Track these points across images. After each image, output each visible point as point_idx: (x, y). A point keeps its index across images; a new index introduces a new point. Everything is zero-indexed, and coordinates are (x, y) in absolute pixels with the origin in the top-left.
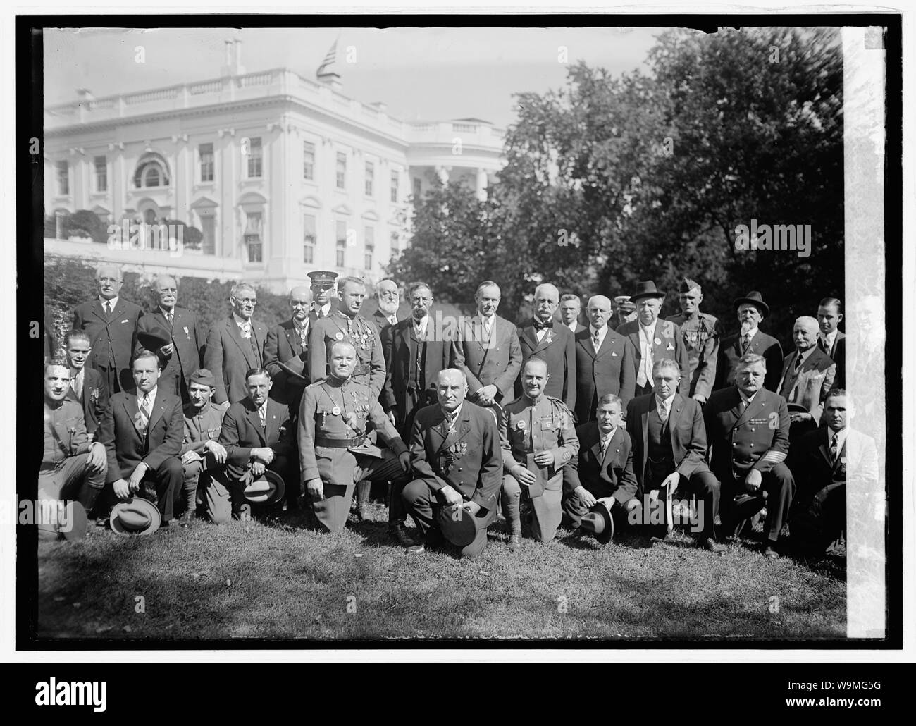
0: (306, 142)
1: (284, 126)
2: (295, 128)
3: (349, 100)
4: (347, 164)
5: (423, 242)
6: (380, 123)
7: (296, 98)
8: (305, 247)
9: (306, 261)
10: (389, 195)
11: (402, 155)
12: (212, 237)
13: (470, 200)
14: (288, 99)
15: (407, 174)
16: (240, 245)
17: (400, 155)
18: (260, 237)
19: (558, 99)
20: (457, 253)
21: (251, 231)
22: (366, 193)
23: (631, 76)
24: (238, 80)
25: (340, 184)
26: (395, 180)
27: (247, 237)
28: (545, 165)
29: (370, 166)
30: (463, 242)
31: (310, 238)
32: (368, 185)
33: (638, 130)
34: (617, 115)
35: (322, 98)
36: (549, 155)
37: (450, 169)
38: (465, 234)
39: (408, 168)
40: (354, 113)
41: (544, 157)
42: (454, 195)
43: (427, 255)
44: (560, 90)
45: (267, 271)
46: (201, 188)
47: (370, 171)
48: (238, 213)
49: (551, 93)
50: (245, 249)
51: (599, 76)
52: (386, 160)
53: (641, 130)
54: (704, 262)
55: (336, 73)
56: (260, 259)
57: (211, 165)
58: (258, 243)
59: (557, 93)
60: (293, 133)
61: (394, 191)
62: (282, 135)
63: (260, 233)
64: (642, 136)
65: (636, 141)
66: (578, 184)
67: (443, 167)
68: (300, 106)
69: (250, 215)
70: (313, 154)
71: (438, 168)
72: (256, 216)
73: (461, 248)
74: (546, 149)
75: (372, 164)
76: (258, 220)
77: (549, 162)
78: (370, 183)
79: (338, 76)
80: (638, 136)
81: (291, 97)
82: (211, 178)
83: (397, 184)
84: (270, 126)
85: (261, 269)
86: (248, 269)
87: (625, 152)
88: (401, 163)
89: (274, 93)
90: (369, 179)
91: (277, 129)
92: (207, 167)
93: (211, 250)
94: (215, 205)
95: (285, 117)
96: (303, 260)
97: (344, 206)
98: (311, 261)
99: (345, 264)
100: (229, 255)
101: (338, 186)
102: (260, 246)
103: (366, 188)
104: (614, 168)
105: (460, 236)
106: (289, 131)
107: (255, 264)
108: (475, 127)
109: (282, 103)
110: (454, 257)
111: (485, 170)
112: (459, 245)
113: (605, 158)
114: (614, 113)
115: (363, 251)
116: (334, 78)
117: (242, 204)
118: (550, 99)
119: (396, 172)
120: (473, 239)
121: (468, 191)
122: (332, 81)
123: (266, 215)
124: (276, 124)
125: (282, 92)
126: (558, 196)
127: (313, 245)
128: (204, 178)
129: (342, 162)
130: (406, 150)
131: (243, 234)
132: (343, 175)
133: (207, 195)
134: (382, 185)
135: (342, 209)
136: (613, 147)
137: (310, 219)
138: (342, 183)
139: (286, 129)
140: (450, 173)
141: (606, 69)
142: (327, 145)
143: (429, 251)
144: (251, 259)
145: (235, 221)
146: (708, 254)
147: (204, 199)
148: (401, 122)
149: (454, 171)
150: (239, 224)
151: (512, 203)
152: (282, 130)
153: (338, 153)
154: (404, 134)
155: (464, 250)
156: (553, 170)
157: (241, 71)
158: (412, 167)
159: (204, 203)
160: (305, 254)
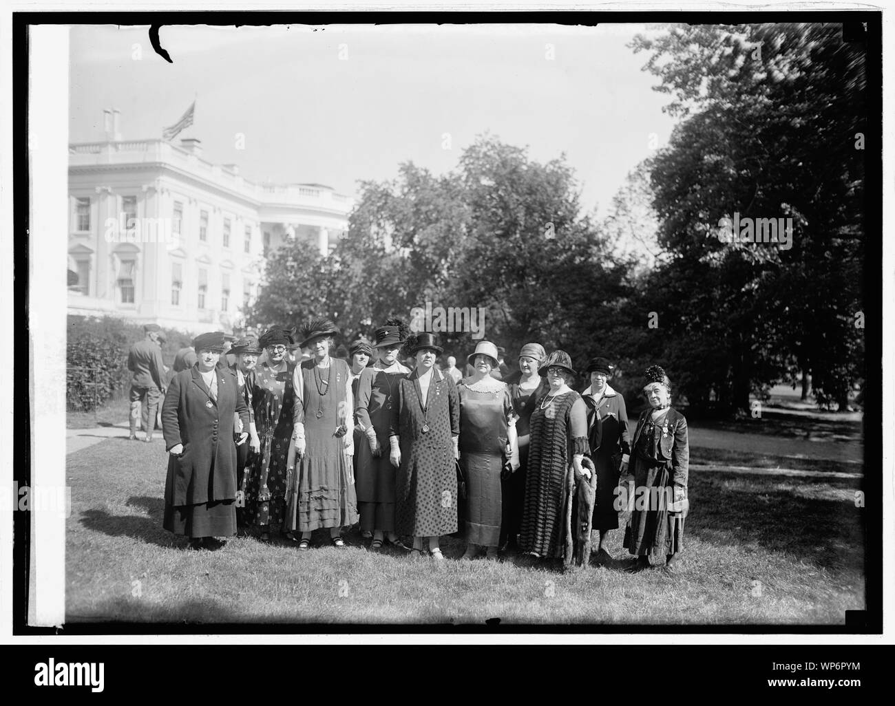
0: (176, 202)
1: (158, 188)
2: (167, 190)
3: (212, 165)
4: (209, 220)
5: (276, 290)
6: (236, 185)
7: (169, 165)
8: (173, 291)
9: (173, 303)
10: (243, 247)
11: (255, 212)
12: (87, 280)
13: (316, 256)
14: (163, 165)
15: (258, 229)
16: (114, 287)
17: (252, 213)
18: (133, 282)
19: (392, 187)
20: (307, 301)
21: (125, 276)
22: (224, 245)
23: (447, 177)
24: (115, 145)
25: (203, 237)
26: (248, 234)
27: (122, 281)
28: (382, 238)
29: (228, 222)
30: (311, 292)
31: (178, 283)
32: (226, 239)
33: (451, 219)
34: (436, 206)
35: (189, 164)
36: (385, 230)
37: (297, 226)
38: (312, 285)
39: (259, 224)
40: (215, 176)
41: (381, 231)
42: (302, 252)
43: (281, 301)
44: (394, 181)
45: (139, 311)
46: (77, 236)
47: (227, 227)
48: (113, 260)
49: (387, 182)
50: (118, 291)
51: (423, 173)
52: (241, 217)
53: (454, 219)
54: (495, 319)
55: (196, 138)
56: (132, 300)
57: (88, 217)
58: (129, 286)
59: (392, 183)
60: (166, 194)
61: (247, 244)
62: (156, 195)
63: (133, 278)
64: (454, 224)
65: (450, 227)
66: (406, 252)
67: (290, 224)
68: (172, 171)
69: (124, 262)
70: (181, 212)
71: (286, 225)
72: (130, 263)
73: (310, 297)
74: (382, 225)
75: (229, 220)
76: (132, 266)
77: (385, 235)
78: (228, 236)
79: (199, 142)
80: (451, 224)
81: (165, 164)
82: (87, 228)
83: (250, 238)
84: (145, 188)
85: (133, 309)
86: (120, 308)
87: (442, 235)
88: (254, 219)
89: (149, 159)
90: (227, 233)
91: (153, 190)
92: (84, 219)
93: (86, 292)
94: (91, 252)
95: (159, 180)
96: (170, 302)
97: (206, 256)
98: (177, 304)
99: (206, 306)
100: (104, 296)
101: (201, 238)
102: (132, 289)
103: (224, 240)
104: (433, 246)
105: (309, 286)
106: (163, 192)
107: (128, 305)
108: (318, 191)
109: (155, 169)
110: (304, 304)
111: (326, 228)
112: (308, 294)
113: (427, 239)
114: (434, 205)
115: (220, 295)
116: (195, 143)
117: (116, 252)
118: (385, 186)
119: (249, 227)
120: (320, 289)
121: (314, 248)
122: (193, 146)
123: (139, 263)
124: (151, 185)
125: (157, 160)
126: (393, 264)
127: (179, 289)
128: (81, 228)
129: (205, 219)
130: (258, 208)
131: (117, 278)
132: (205, 229)
133: (84, 242)
134: (238, 238)
135: (203, 259)
136: (434, 231)
137: (177, 268)
138: (205, 236)
139: (159, 190)
140: (297, 230)
141: (428, 168)
142: (193, 203)
143: (282, 299)
144: (124, 300)
145: (109, 266)
146: (497, 315)
147: (81, 246)
148: (254, 185)
149: (300, 229)
150: (114, 269)
151: (358, 267)
152: (156, 191)
153: (202, 211)
154: (257, 195)
155: (312, 298)
156: (388, 241)
157: (118, 137)
158: (262, 223)
159: (81, 250)
160: (173, 297)
